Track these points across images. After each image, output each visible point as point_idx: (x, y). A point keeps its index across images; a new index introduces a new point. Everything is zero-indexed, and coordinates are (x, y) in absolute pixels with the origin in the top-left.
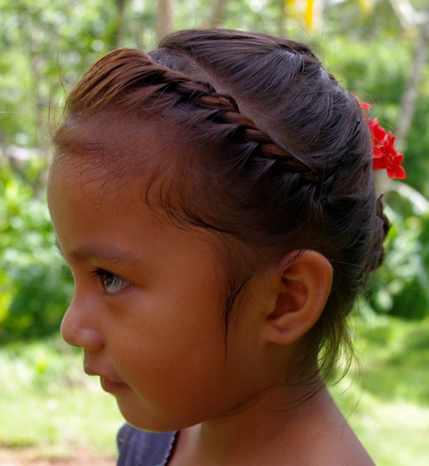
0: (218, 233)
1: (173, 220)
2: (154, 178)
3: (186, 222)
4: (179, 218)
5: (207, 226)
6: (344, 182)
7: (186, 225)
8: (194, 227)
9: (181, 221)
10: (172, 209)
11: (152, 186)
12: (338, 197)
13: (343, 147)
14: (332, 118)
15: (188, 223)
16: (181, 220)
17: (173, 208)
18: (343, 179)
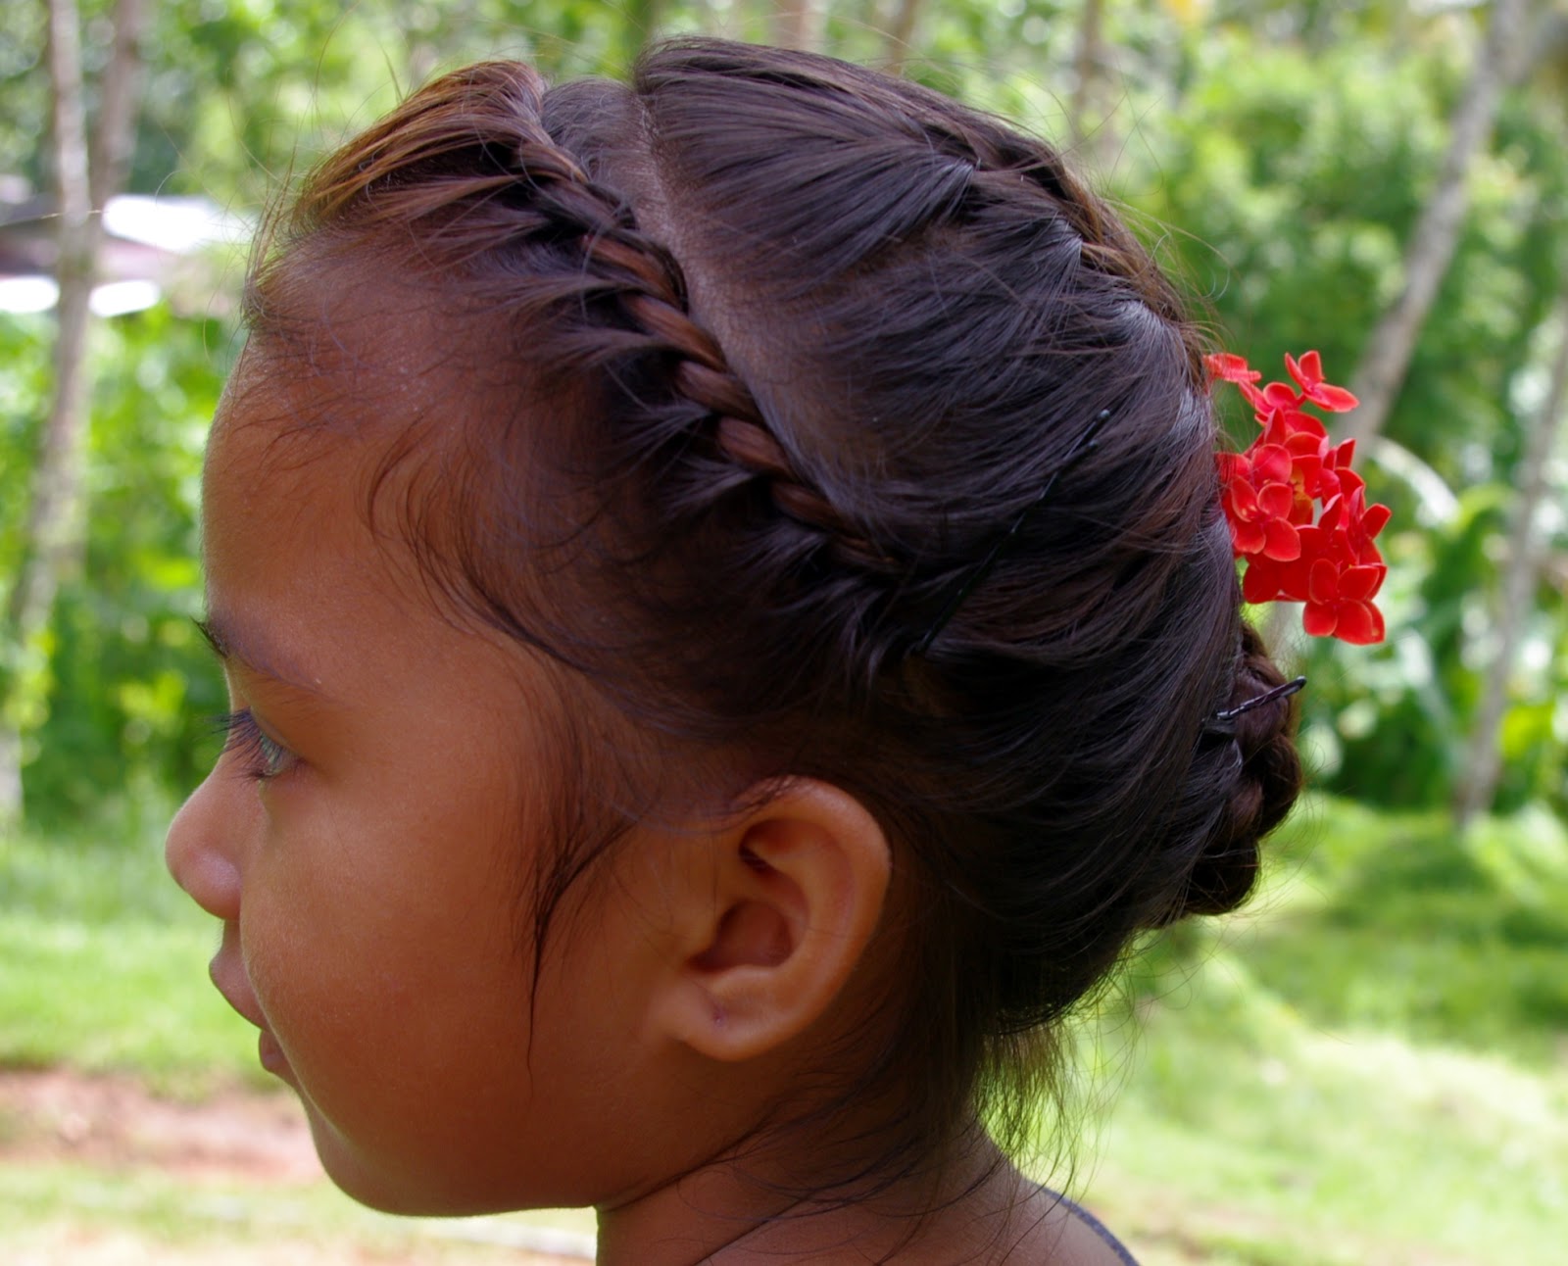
0: (553, 664)
1: (436, 592)
2: (402, 450)
3: (467, 609)
4: (450, 590)
5: (525, 636)
6: (1006, 599)
7: (467, 618)
8: (488, 630)
9: (455, 603)
10: (433, 557)
11: (390, 475)
12: (970, 642)
13: (1025, 486)
14: (1007, 386)
15: (473, 614)
16: (457, 598)
17: (438, 556)
18: (1002, 590)
